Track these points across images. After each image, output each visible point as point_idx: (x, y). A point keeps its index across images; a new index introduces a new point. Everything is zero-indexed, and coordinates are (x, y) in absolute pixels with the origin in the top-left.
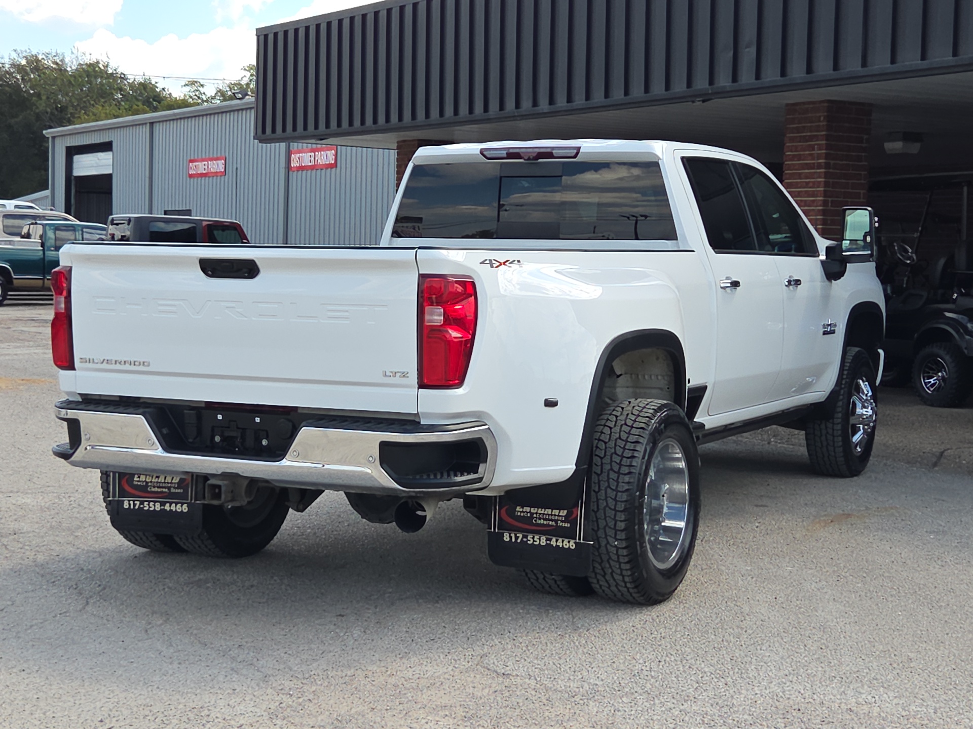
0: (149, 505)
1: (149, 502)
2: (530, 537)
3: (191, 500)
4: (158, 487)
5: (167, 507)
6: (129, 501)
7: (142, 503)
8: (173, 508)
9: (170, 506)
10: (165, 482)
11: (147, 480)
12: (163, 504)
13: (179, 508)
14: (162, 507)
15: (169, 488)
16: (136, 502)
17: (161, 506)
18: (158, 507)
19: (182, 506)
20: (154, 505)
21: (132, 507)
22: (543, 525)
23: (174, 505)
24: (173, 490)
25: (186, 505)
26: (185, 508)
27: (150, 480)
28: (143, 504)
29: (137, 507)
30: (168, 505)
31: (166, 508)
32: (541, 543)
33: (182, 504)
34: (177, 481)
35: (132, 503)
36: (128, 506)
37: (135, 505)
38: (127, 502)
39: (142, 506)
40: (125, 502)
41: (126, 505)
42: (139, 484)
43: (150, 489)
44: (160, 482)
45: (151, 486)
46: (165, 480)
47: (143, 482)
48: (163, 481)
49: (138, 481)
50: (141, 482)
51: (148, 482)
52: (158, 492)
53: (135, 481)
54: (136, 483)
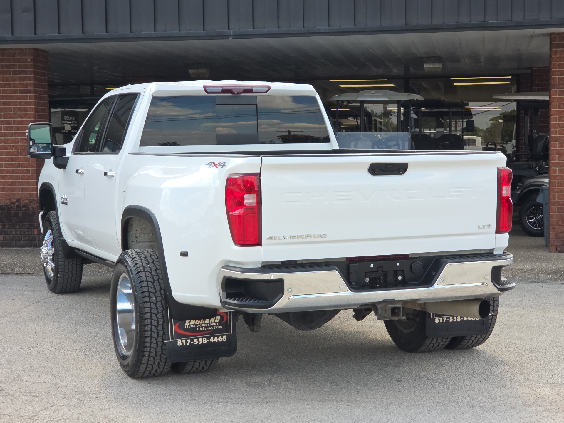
0: (198, 340)
1: (198, 338)
2: (451, 318)
3: (230, 332)
4: (206, 327)
5: (212, 340)
6: (182, 340)
7: (192, 340)
8: (216, 339)
9: (214, 339)
10: (210, 323)
11: (196, 323)
12: (208, 338)
13: (220, 339)
14: (208, 341)
15: (213, 327)
16: (187, 340)
17: (207, 340)
18: (205, 341)
19: (222, 338)
20: (202, 340)
21: (184, 344)
23: (216, 338)
24: (216, 327)
25: (225, 336)
26: (224, 339)
27: (199, 323)
28: (193, 341)
29: (188, 344)
30: (212, 338)
31: (210, 340)
32: (458, 320)
33: (222, 336)
34: (218, 321)
35: (184, 341)
36: (181, 344)
37: (186, 342)
38: (180, 341)
39: (192, 342)
40: (178, 342)
41: (179, 343)
42: (189, 327)
43: (199, 329)
44: (206, 324)
45: (200, 327)
46: (210, 321)
47: (193, 325)
48: (209, 322)
49: (188, 325)
50: (191, 325)
51: (197, 325)
52: (204, 331)
53: (187, 325)
54: (187, 327)
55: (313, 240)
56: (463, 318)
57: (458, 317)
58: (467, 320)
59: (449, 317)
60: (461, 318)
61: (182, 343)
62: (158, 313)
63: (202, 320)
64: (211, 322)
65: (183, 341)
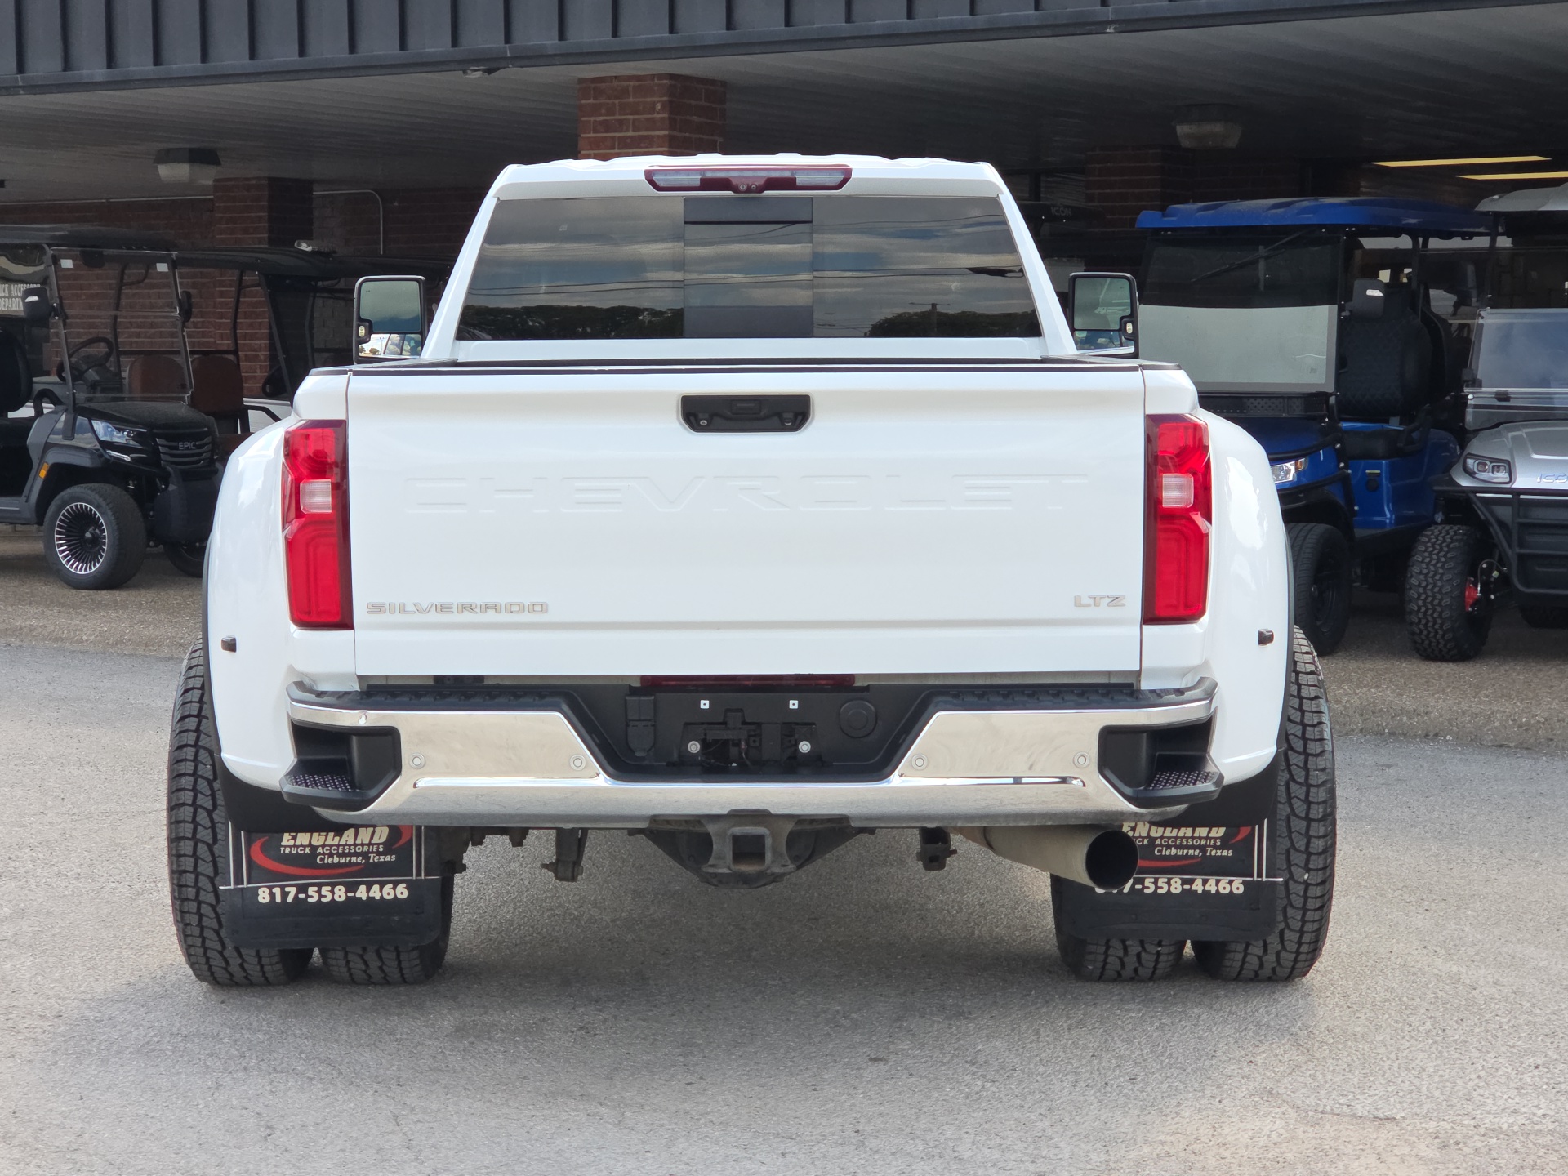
0: (319, 892)
1: (320, 886)
2: (1149, 882)
3: (419, 874)
4: (343, 855)
5: (362, 893)
6: (270, 888)
7: (302, 889)
8: (375, 892)
9: (368, 891)
10: (355, 845)
11: (314, 843)
12: (351, 887)
13: (388, 892)
14: (351, 894)
15: (365, 855)
16: (287, 889)
17: (346, 893)
18: (340, 894)
19: (394, 888)
20: (333, 892)
21: (278, 899)
22: (1176, 857)
23: (376, 888)
24: (373, 858)
25: (404, 885)
26: (402, 892)
27: (321, 843)
28: (306, 892)
29: (290, 899)
30: (363, 888)
31: (358, 895)
32: (1173, 890)
33: (395, 884)
34: (383, 839)
35: (277, 891)
36: (268, 899)
37: (285, 895)
38: (267, 891)
39: (302, 896)
40: (260, 891)
41: (263, 896)
42: (294, 852)
43: (322, 859)
44: (344, 845)
45: (324, 854)
46: (355, 839)
47: (305, 847)
48: (352, 842)
49: (291, 847)
50: (298, 847)
51: (317, 847)
52: (339, 865)
53: (285, 846)
54: (288, 850)
55: (504, 617)
56: (1191, 882)
57: (1172, 882)
58: (1204, 890)
59: (1144, 879)
60: (1182, 885)
61: (272, 895)
62: (215, 806)
63: (331, 835)
64: (358, 842)
65: (274, 890)
